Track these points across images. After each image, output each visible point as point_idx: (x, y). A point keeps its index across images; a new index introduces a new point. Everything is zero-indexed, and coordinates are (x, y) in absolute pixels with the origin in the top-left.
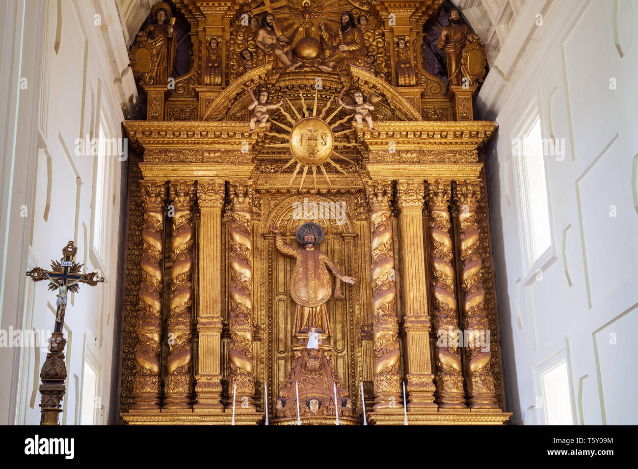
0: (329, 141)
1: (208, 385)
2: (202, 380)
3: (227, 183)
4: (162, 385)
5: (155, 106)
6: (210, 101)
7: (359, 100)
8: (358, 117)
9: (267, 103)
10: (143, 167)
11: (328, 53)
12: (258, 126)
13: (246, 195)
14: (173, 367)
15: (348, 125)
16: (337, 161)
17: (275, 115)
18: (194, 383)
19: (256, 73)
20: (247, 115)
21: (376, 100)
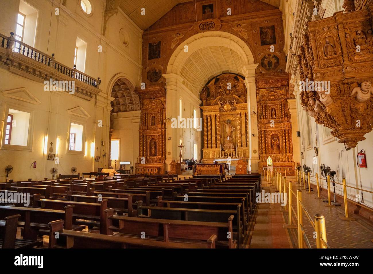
0: (230, 107)
1: (214, 145)
2: (213, 144)
3: (215, 115)
4: (208, 145)
5: (204, 104)
6: (212, 102)
7: (234, 100)
8: (234, 103)
9: (221, 102)
10: (203, 113)
11: (230, 92)
12: (219, 106)
13: (218, 116)
14: (209, 142)
15: (233, 105)
16: (231, 110)
17: (221, 104)
18: (212, 145)
19: (219, 97)
20: (217, 104)
21: (237, 100)
